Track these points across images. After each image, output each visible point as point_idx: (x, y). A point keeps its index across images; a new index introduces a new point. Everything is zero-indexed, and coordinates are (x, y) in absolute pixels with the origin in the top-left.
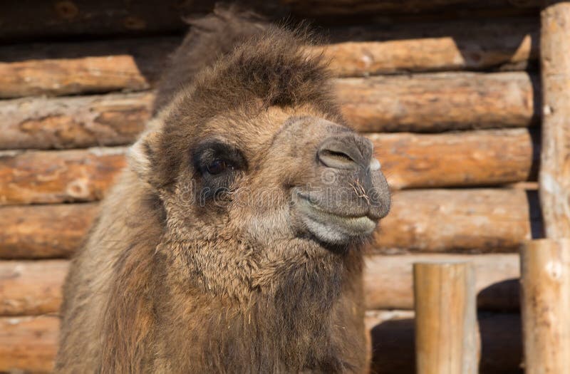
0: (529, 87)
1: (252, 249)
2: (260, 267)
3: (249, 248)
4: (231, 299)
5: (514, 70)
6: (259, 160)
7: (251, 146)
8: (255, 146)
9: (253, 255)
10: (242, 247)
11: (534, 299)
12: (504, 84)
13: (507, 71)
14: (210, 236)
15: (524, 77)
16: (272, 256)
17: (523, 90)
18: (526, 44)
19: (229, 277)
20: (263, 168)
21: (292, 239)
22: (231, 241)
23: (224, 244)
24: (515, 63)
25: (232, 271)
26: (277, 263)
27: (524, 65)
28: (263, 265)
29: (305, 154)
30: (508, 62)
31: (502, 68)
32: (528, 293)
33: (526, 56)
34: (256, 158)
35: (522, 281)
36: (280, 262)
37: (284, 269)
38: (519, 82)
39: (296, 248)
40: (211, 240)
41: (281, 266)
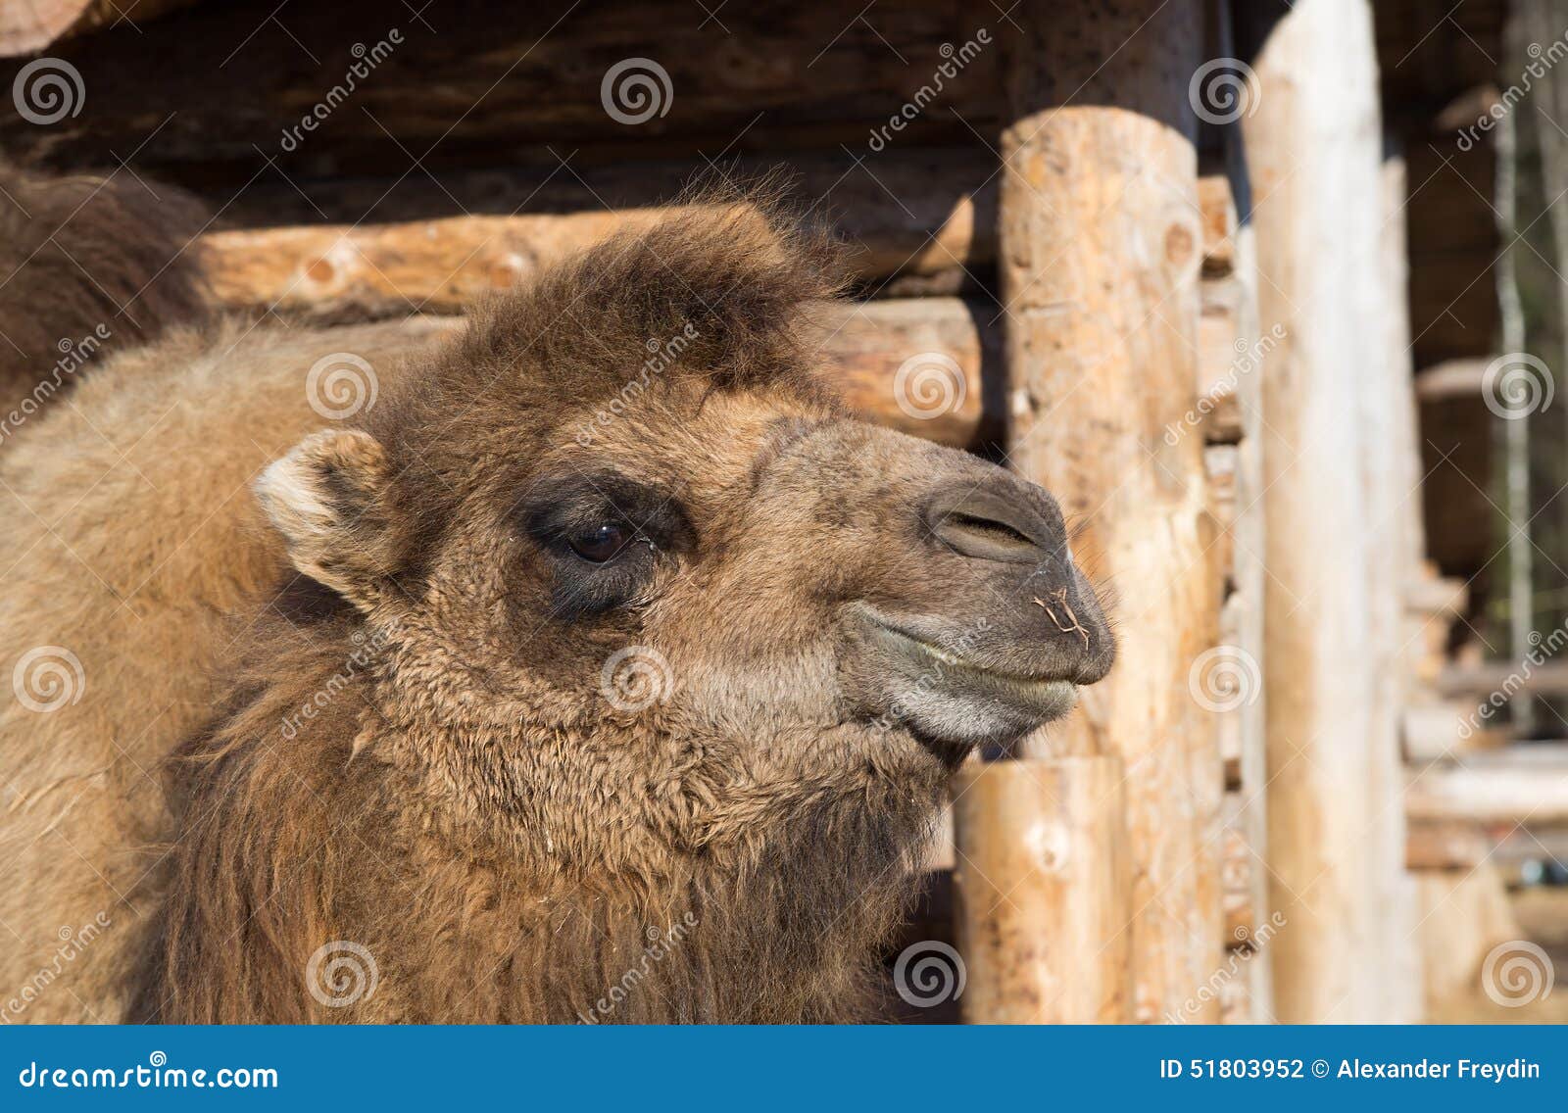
0: (970, 340)
1: (700, 753)
2: (723, 797)
3: (691, 749)
4: (612, 877)
5: (928, 294)
6: (722, 530)
7: (701, 492)
8: (712, 492)
9: (703, 768)
10: (672, 747)
11: (994, 927)
12: (901, 330)
13: (907, 295)
14: (570, 716)
15: (956, 311)
16: (763, 771)
17: (955, 348)
18: (961, 221)
19: (620, 822)
20: (738, 550)
21: (827, 728)
22: (638, 732)
23: (616, 739)
24: (931, 275)
25: (631, 806)
26: (777, 788)
27: (954, 279)
28: (733, 793)
29: (881, 521)
30: (910, 271)
31: (895, 289)
32: (976, 909)
33: (961, 255)
34: (716, 523)
35: (958, 878)
36: (785, 785)
37: (791, 804)
38: (943, 324)
39: (840, 752)
40: (572, 727)
41: (786, 796)
